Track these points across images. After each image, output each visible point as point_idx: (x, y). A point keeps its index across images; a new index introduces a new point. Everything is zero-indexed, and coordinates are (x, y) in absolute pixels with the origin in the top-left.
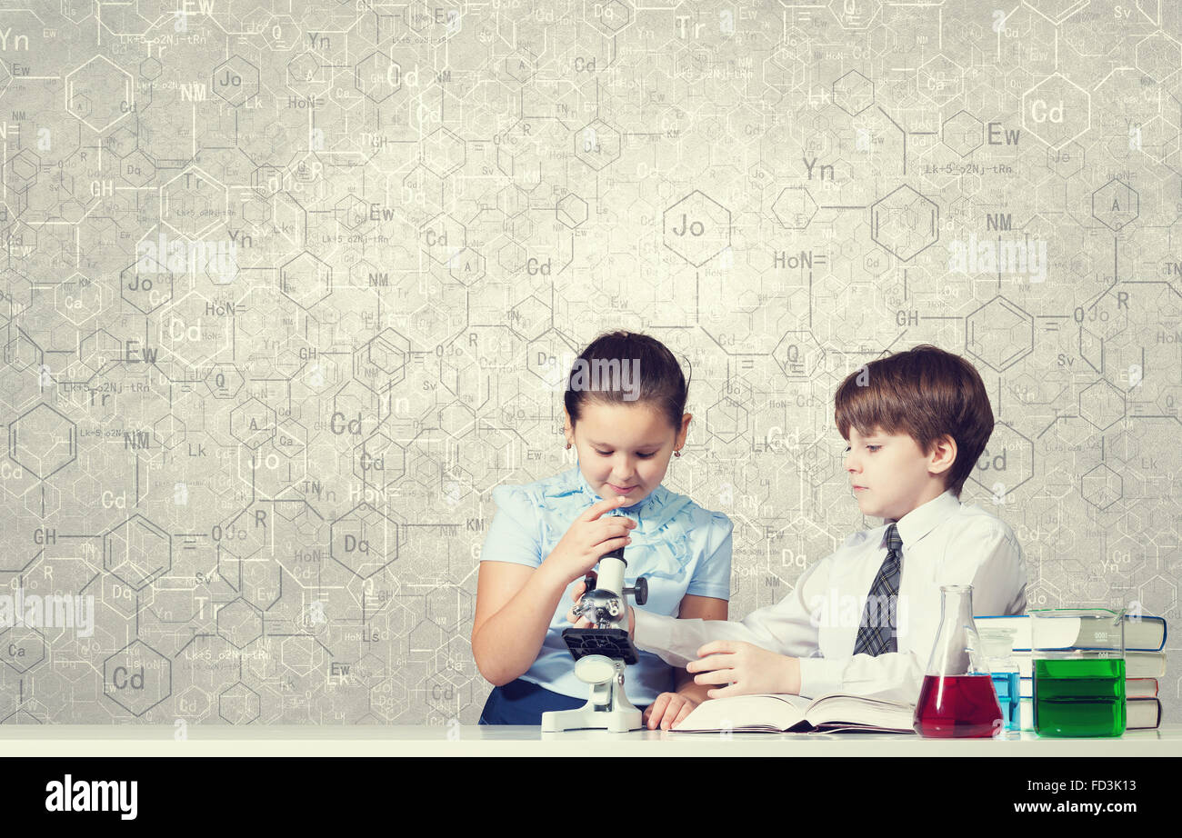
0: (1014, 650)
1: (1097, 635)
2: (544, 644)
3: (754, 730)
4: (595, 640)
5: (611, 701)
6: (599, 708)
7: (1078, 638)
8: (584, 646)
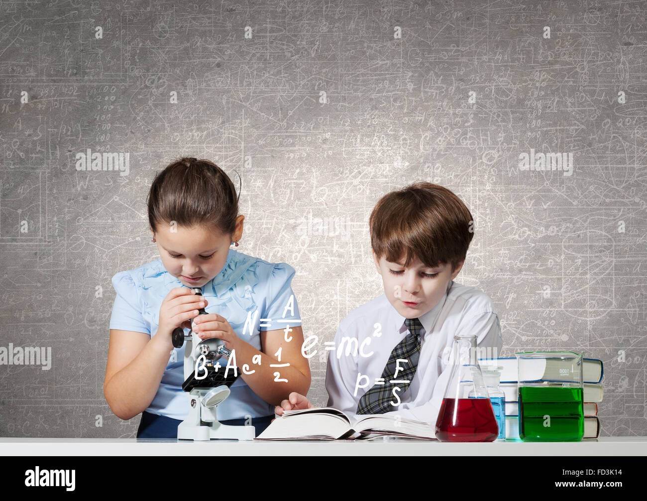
0: (501, 383)
1: (561, 371)
2: (161, 382)
3: (316, 439)
7: (545, 374)
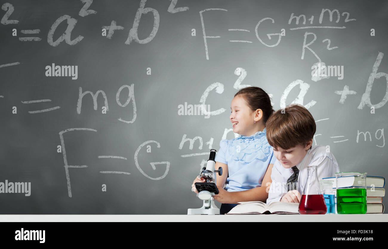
1: (359, 182)
3: (252, 214)
4: (205, 186)
5: (210, 206)
6: (206, 208)
7: (354, 183)
8: (202, 188)
